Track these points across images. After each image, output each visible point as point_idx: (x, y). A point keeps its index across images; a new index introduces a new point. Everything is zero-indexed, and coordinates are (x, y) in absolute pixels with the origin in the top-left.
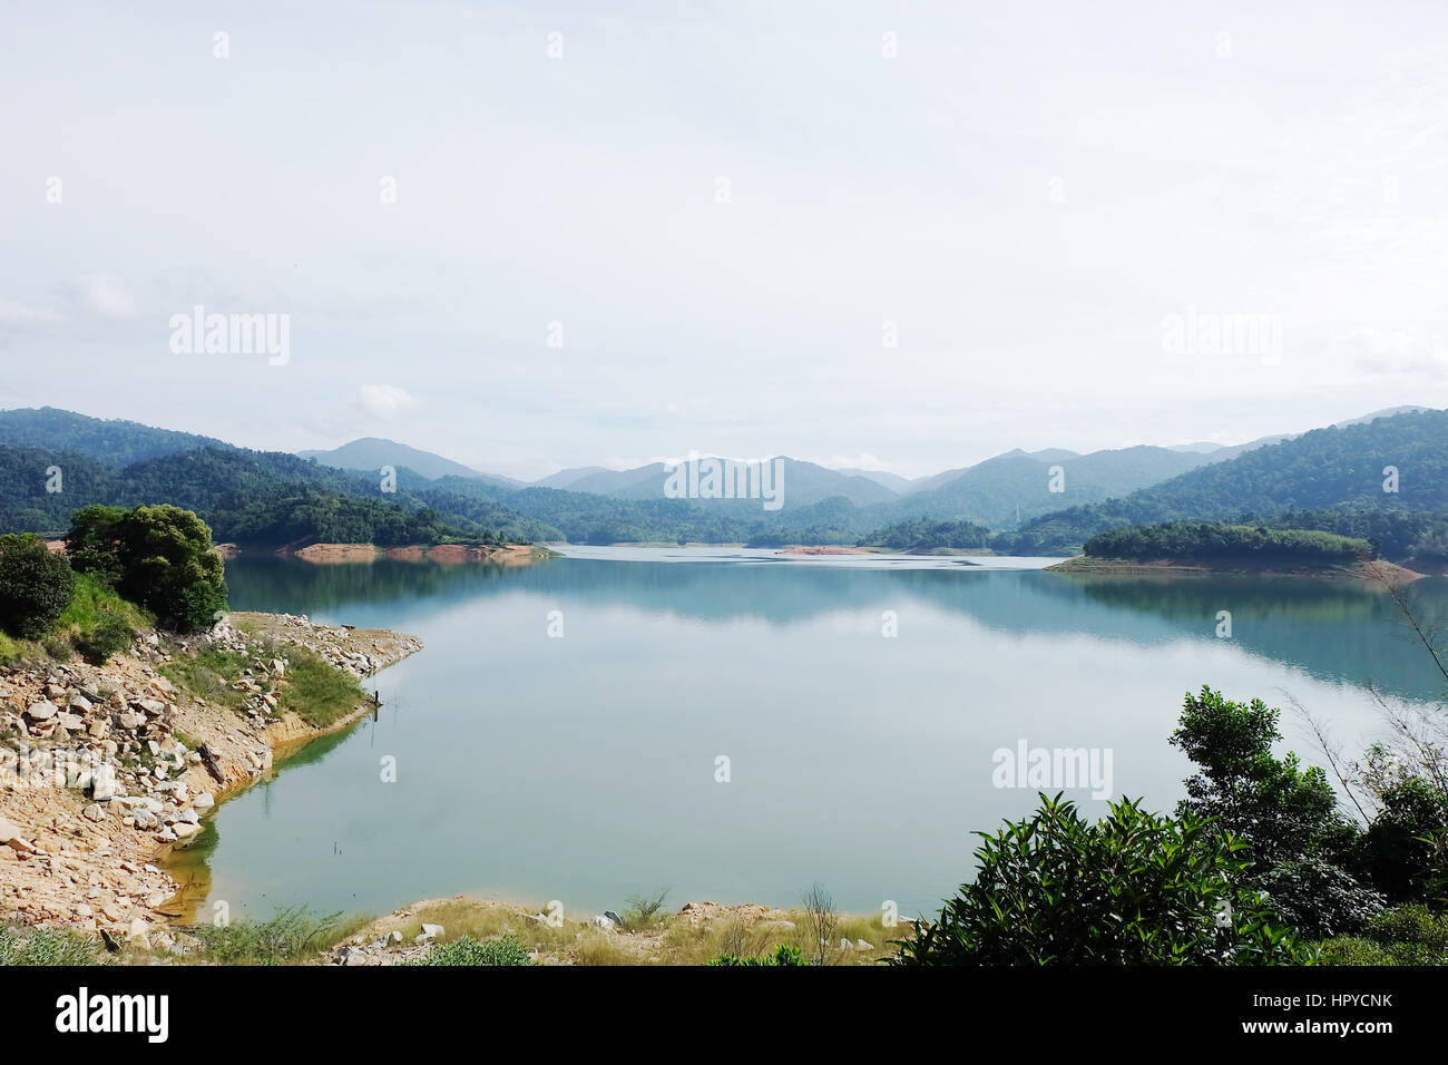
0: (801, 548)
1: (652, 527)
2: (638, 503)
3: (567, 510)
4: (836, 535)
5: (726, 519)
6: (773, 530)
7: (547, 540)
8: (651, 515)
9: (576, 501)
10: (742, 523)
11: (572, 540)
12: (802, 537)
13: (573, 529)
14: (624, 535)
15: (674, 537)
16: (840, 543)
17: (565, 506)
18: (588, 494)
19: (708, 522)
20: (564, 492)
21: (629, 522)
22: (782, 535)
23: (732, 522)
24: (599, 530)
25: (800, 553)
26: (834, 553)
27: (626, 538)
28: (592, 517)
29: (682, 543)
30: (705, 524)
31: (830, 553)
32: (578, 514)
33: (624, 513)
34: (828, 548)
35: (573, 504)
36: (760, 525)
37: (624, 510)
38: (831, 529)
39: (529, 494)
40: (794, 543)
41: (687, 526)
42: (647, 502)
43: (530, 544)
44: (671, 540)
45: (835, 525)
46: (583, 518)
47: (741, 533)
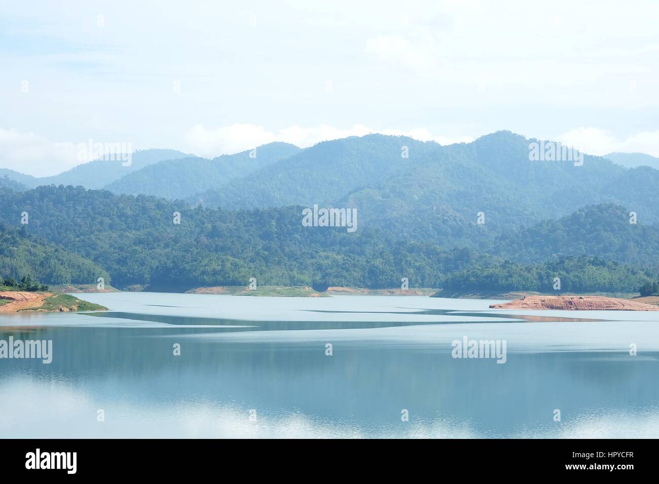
0: (538, 298)
1: (266, 259)
2: (240, 215)
3: (111, 227)
4: (603, 275)
5: (401, 244)
6: (487, 265)
7: (75, 282)
8: (263, 237)
9: (129, 212)
10: (430, 253)
11: (120, 282)
12: (541, 278)
13: (122, 261)
14: (215, 273)
15: (306, 277)
16: (610, 289)
17: (107, 220)
18: (152, 199)
19: (368, 250)
20: (106, 194)
21: (223, 249)
22: (505, 273)
23: (411, 250)
24: (170, 264)
25: (536, 306)
26: (599, 307)
27: (220, 278)
28: (157, 240)
29: (321, 288)
30: (362, 253)
31: (591, 307)
32: (132, 235)
33: (214, 233)
34: (587, 298)
35: (121, 215)
36: (463, 256)
37: (214, 227)
38: (593, 263)
39: (41, 199)
40: (526, 289)
41: (331, 257)
42: (257, 213)
43: (44, 289)
44: (301, 283)
45: (601, 257)
46: (139, 242)
47: (428, 270)
